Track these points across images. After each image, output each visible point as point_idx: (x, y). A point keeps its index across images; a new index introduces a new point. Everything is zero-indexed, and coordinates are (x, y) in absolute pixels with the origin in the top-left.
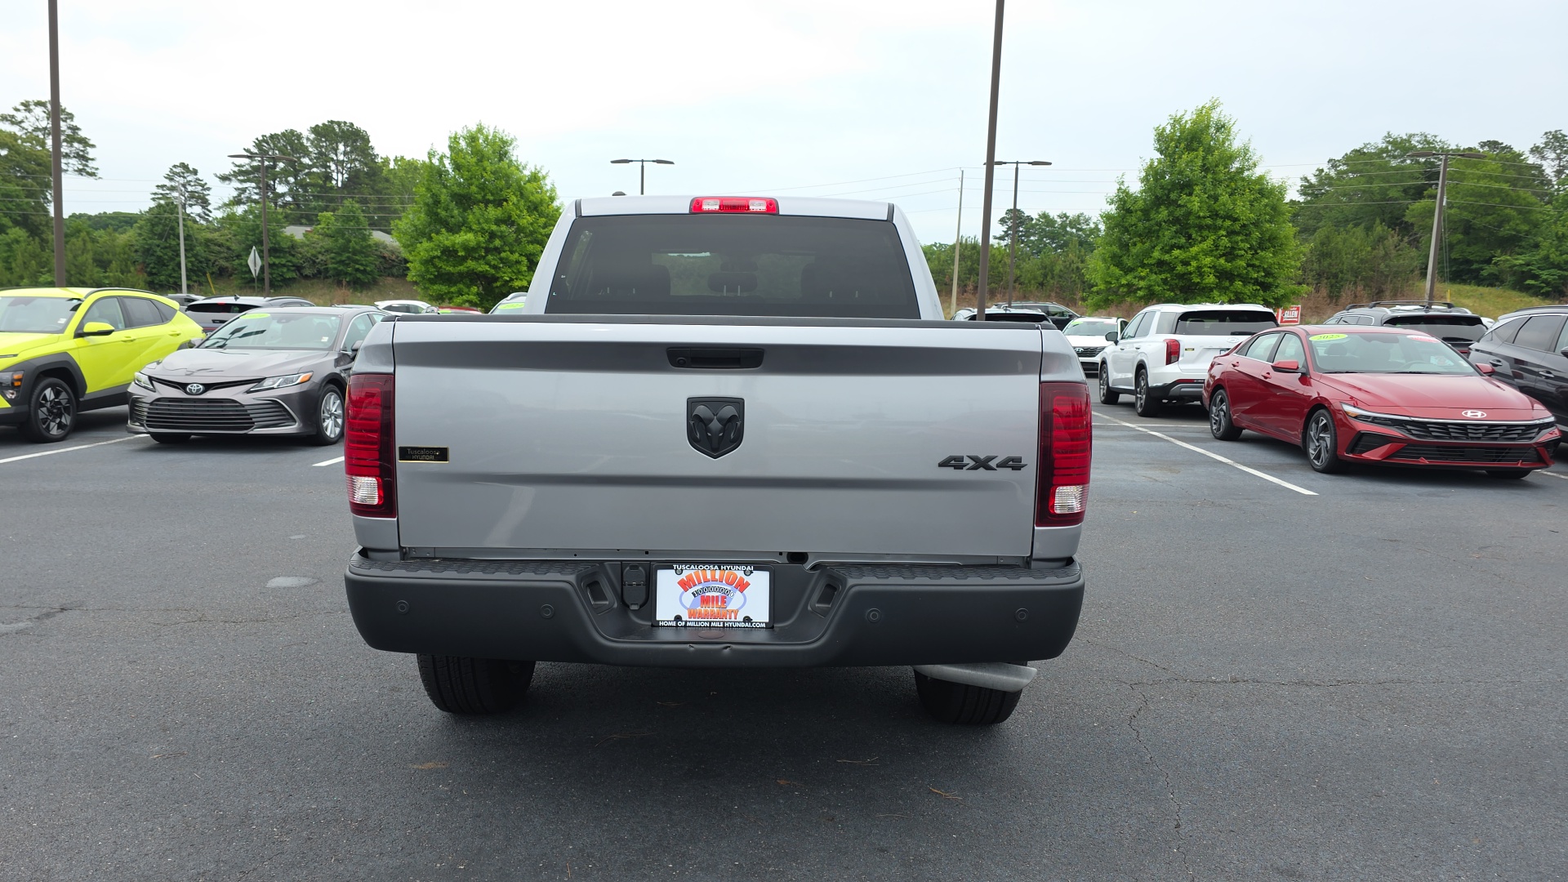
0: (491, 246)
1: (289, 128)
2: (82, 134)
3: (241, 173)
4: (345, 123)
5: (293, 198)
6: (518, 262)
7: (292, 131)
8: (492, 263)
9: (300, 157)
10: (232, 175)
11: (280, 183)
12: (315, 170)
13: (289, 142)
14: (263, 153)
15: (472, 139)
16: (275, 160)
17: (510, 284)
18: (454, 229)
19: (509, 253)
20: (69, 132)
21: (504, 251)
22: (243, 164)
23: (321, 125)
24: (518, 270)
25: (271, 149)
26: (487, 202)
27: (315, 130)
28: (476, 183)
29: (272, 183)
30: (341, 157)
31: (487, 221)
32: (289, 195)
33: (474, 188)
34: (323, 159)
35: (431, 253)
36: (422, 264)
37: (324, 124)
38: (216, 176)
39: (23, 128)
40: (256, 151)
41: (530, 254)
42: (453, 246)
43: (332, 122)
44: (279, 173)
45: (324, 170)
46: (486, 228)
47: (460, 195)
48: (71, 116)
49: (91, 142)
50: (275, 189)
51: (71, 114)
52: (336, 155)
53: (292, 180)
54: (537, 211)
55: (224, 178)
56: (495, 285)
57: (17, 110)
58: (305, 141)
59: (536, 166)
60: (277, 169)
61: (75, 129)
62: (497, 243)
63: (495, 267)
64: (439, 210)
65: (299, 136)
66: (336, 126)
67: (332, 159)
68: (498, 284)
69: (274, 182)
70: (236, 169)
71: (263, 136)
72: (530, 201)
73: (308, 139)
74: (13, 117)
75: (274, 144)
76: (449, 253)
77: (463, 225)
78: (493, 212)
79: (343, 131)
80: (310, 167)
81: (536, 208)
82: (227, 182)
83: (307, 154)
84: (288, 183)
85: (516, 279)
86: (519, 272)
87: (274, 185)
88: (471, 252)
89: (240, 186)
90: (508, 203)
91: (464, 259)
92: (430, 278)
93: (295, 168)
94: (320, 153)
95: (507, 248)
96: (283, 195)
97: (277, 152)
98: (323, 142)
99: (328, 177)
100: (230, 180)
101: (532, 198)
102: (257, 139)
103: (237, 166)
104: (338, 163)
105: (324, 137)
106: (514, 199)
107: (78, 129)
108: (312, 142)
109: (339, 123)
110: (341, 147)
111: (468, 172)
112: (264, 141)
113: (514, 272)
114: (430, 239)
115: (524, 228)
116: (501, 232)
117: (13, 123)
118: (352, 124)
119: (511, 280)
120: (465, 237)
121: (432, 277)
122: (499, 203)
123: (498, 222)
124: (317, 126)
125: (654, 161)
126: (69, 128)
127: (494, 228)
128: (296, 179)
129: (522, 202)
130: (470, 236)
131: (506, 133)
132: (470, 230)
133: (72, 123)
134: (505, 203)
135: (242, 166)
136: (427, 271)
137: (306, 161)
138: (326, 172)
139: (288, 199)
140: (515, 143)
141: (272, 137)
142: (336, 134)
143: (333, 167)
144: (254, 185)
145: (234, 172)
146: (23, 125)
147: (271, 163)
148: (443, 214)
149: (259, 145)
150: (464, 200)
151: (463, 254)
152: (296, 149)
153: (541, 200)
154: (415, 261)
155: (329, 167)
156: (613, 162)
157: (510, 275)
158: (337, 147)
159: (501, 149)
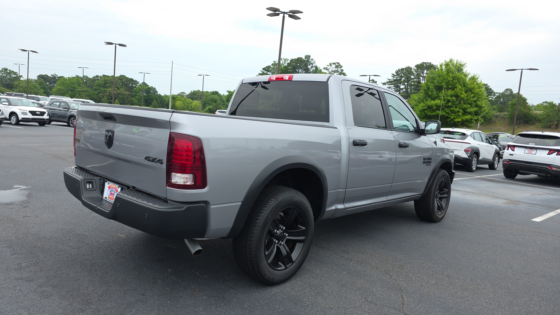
0: (447, 105)
1: (408, 66)
2: (344, 72)
3: (390, 82)
4: (428, 63)
5: (406, 90)
6: (458, 112)
7: (409, 67)
8: (447, 112)
9: (410, 76)
10: (387, 83)
11: (402, 85)
12: (415, 80)
13: (408, 70)
14: (398, 74)
15: (447, 65)
16: (402, 77)
17: (454, 120)
18: (434, 99)
19: (454, 108)
20: (340, 71)
21: (453, 107)
22: (391, 79)
23: (419, 64)
24: (458, 115)
25: (401, 73)
26: (448, 89)
27: (417, 66)
28: (445, 81)
29: (399, 85)
30: (425, 75)
31: (447, 96)
32: (404, 89)
33: (443, 84)
34: (418, 76)
35: (423, 108)
36: (419, 111)
37: (420, 64)
38: (382, 83)
39: (329, 71)
40: (396, 74)
41: (465, 108)
42: (432, 105)
43: (423, 63)
44: (402, 81)
45: (418, 80)
46: (446, 98)
47: (438, 86)
48: (342, 67)
49: (346, 74)
50: (400, 87)
51: (342, 66)
52: (423, 74)
53: (406, 84)
54: (471, 92)
55: (384, 84)
56: (447, 120)
57: (328, 66)
58: (413, 70)
59: (474, 74)
60: (402, 80)
61: (342, 70)
62: (450, 104)
63: (448, 113)
64: (429, 92)
65: (411, 69)
66: (425, 64)
67: (422, 76)
68: (449, 120)
69: (400, 85)
70: (388, 81)
71: (399, 69)
72: (468, 88)
73: (414, 69)
74: (327, 68)
75: (402, 72)
76: (430, 107)
77: (438, 97)
78: (450, 92)
79: (427, 66)
80: (413, 79)
81: (471, 91)
82: (385, 85)
83: (413, 74)
84: (404, 85)
85: (457, 118)
86: (459, 115)
87: (400, 86)
88: (438, 107)
89: (389, 86)
90: (457, 89)
91: (436, 110)
92: (422, 117)
93: (408, 79)
94: (418, 74)
95: (454, 106)
96: (403, 89)
97: (403, 74)
98: (419, 70)
99: (419, 82)
100: (386, 84)
101: (469, 86)
102: (397, 70)
103: (389, 80)
104: (424, 77)
105: (420, 68)
106: (460, 87)
107: (343, 70)
108: (415, 70)
109: (426, 63)
110: (425, 71)
111: (442, 77)
112: (399, 71)
113: (456, 116)
114: (424, 103)
115: (463, 98)
116: (452, 100)
117: (326, 70)
118: (431, 63)
119: (454, 118)
120: (437, 102)
121: (423, 116)
122: (453, 89)
123: (451, 96)
124: (418, 64)
125: (528, 69)
126: (341, 70)
127: (449, 98)
128: (408, 83)
129: (464, 88)
130: (439, 101)
131: (462, 62)
132: (440, 99)
133: (342, 69)
134: (456, 89)
135: (390, 80)
136: (421, 114)
137: (413, 77)
138: (419, 80)
139: (404, 90)
140: (465, 65)
141: (402, 69)
142: (424, 67)
143: (421, 78)
144: (393, 86)
145: (388, 82)
146: (329, 70)
147: (400, 78)
148: (430, 93)
149: (397, 72)
150: (439, 88)
151: (435, 108)
152: (409, 73)
153: (474, 87)
154: (417, 111)
155: (420, 78)
156: (507, 70)
157: (454, 117)
158: (424, 71)
159: (459, 68)
